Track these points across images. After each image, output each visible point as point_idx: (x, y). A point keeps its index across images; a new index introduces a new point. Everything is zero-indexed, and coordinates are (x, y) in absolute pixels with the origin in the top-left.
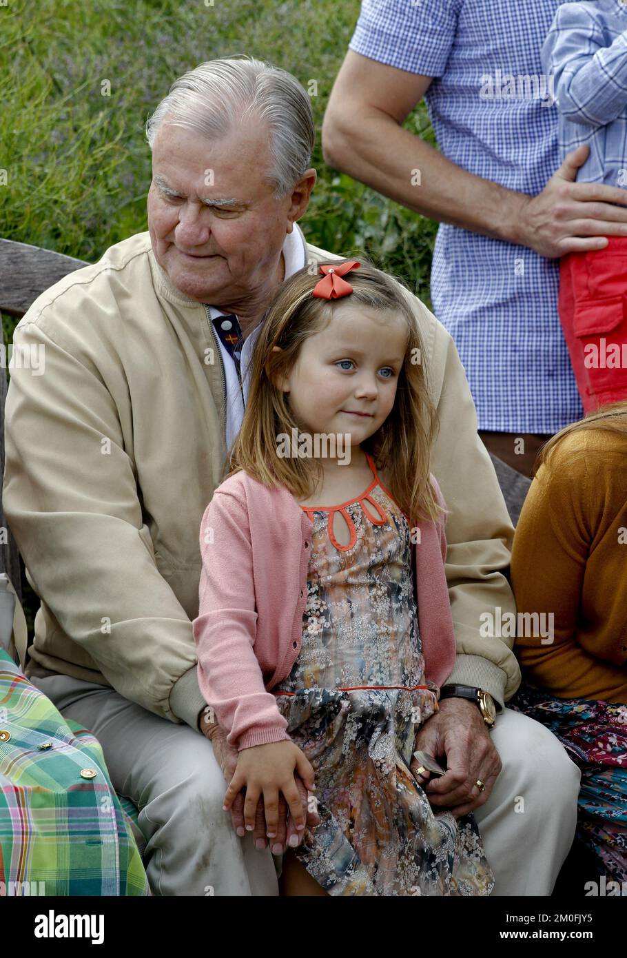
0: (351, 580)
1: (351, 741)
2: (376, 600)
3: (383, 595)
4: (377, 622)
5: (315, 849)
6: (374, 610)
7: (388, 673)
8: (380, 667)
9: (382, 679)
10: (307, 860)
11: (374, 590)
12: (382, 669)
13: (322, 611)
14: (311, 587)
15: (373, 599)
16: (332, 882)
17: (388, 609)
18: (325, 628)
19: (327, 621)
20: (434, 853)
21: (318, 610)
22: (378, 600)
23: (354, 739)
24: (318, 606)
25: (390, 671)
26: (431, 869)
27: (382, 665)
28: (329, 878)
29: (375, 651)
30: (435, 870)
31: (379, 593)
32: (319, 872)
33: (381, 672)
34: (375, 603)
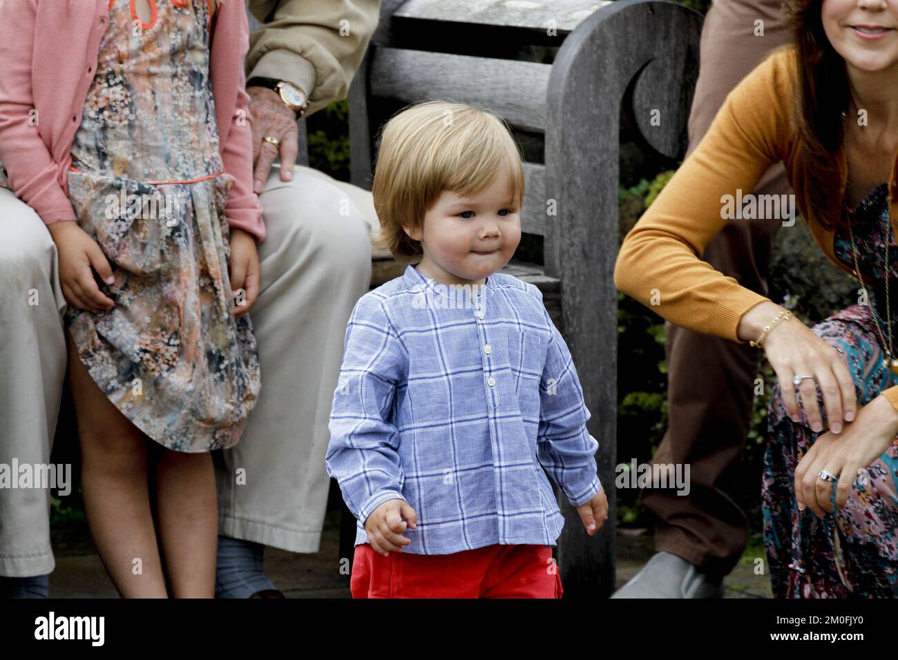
0: (153, 69)
1: (167, 237)
2: (178, 91)
3: (185, 85)
4: (181, 114)
5: (99, 355)
6: (176, 102)
7: (192, 164)
8: (185, 158)
9: (187, 170)
10: (90, 363)
11: (176, 80)
12: (187, 160)
13: (126, 102)
14: (115, 77)
15: (175, 91)
16: (113, 387)
17: (189, 99)
18: (129, 120)
19: (131, 113)
20: (223, 354)
21: (123, 101)
22: (180, 90)
23: (169, 235)
24: (123, 98)
25: (194, 162)
26: (219, 370)
27: (187, 155)
28: (109, 383)
29: (179, 143)
30: (223, 372)
31: (181, 84)
32: (101, 376)
33: (186, 163)
34: (178, 95)
